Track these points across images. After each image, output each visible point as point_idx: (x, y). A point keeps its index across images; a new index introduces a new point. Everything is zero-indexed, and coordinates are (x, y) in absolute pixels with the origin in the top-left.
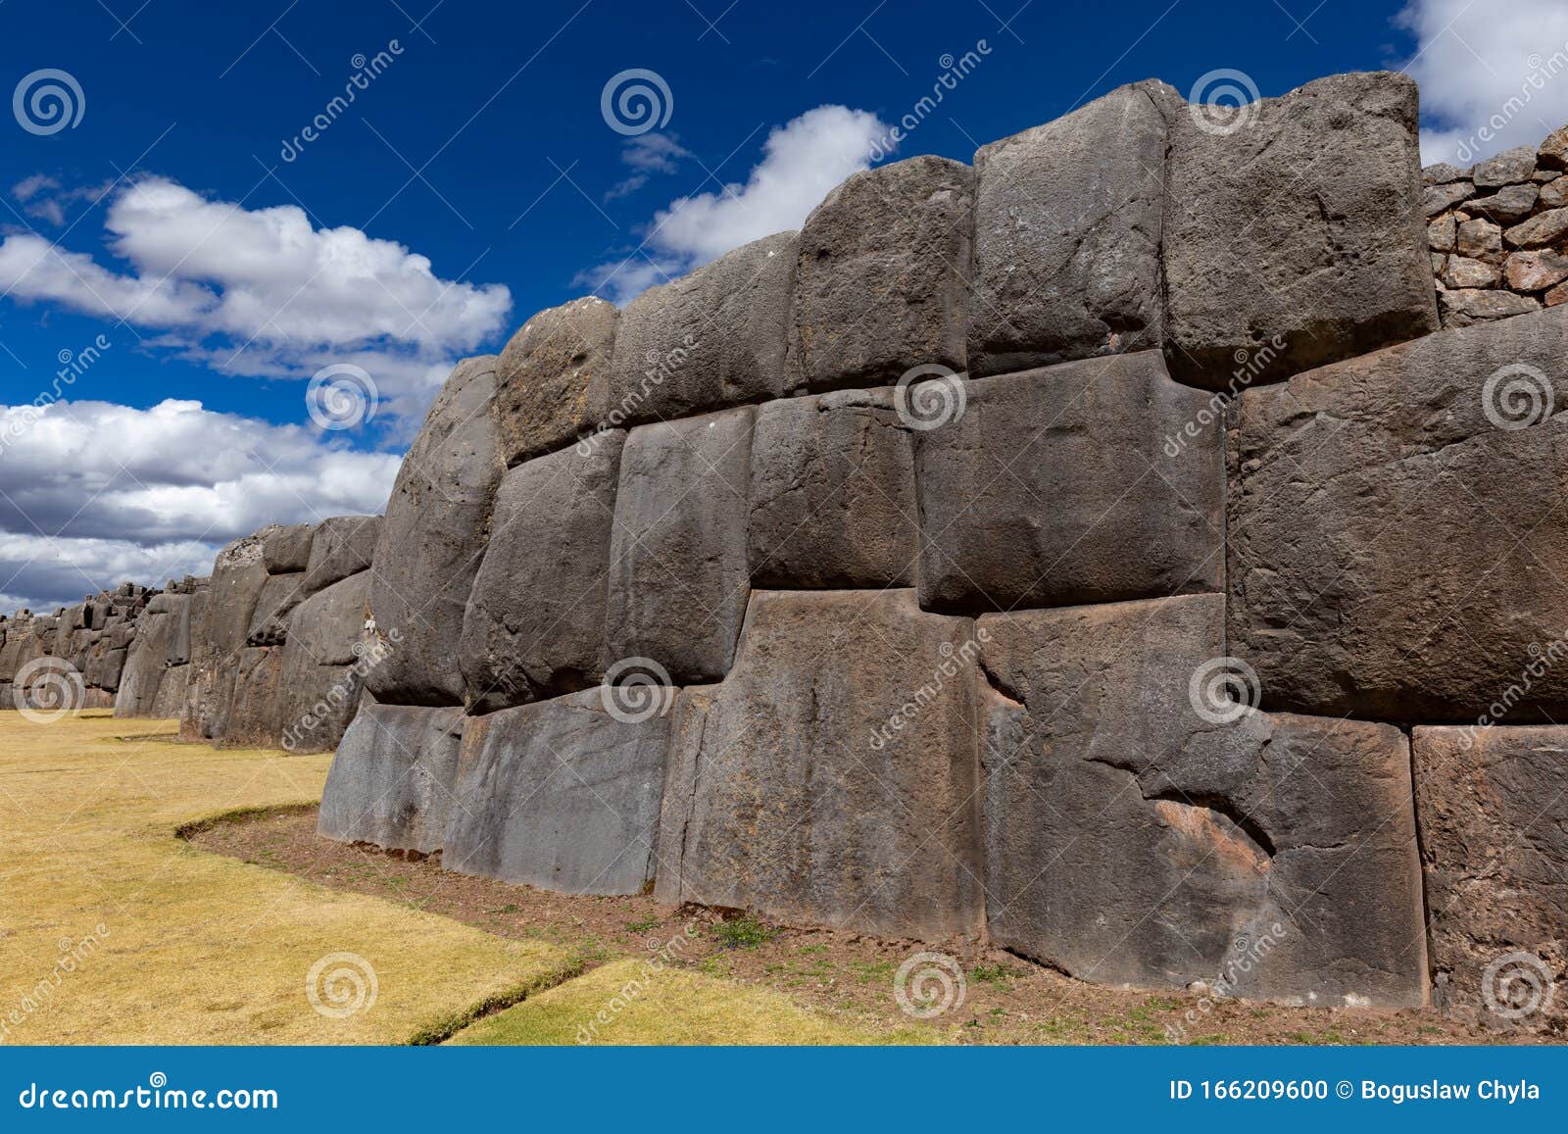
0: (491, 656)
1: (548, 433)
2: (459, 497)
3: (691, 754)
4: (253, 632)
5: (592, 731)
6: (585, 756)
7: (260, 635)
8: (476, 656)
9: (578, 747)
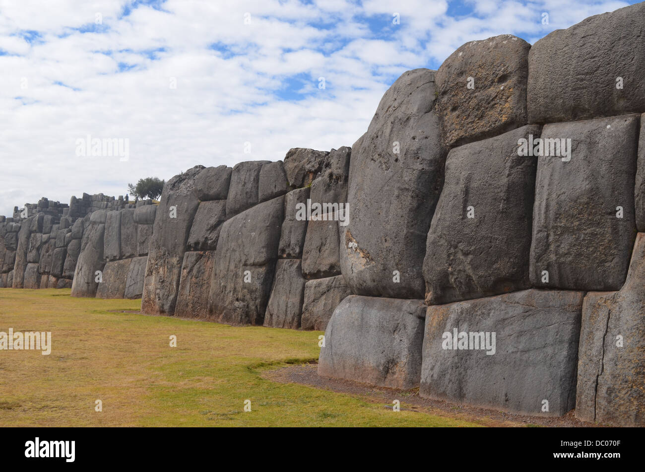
0: (450, 269)
1: (482, 126)
2: (420, 167)
3: (599, 335)
4: (192, 240)
5: (524, 318)
6: (521, 334)
7: (197, 243)
8: (439, 269)
9: (516, 327)
